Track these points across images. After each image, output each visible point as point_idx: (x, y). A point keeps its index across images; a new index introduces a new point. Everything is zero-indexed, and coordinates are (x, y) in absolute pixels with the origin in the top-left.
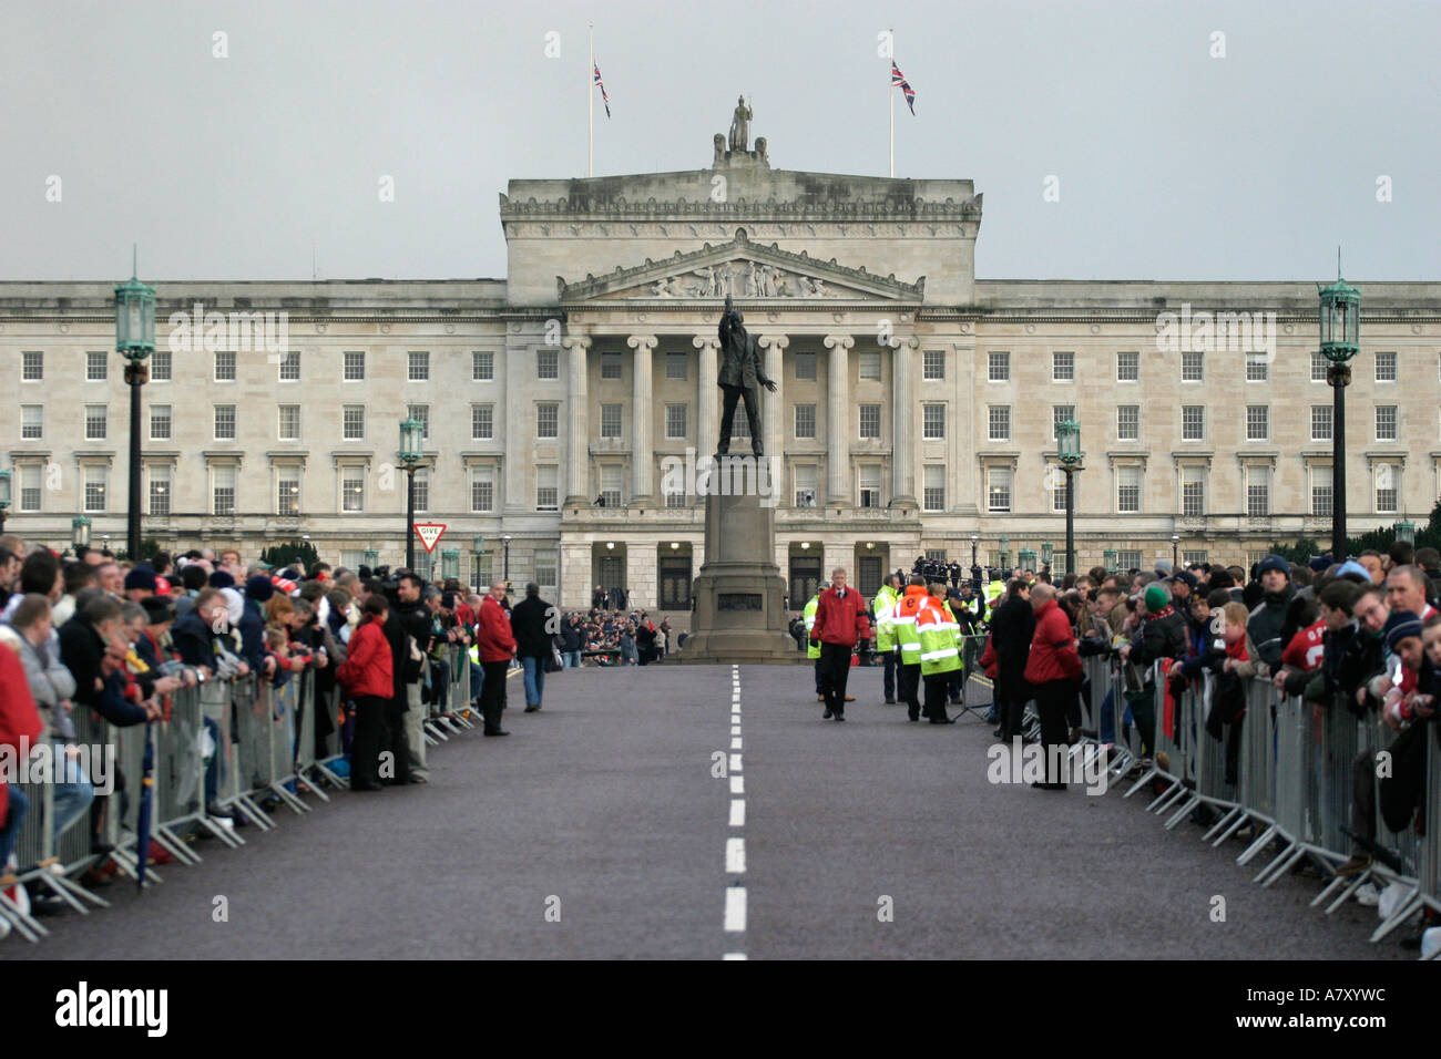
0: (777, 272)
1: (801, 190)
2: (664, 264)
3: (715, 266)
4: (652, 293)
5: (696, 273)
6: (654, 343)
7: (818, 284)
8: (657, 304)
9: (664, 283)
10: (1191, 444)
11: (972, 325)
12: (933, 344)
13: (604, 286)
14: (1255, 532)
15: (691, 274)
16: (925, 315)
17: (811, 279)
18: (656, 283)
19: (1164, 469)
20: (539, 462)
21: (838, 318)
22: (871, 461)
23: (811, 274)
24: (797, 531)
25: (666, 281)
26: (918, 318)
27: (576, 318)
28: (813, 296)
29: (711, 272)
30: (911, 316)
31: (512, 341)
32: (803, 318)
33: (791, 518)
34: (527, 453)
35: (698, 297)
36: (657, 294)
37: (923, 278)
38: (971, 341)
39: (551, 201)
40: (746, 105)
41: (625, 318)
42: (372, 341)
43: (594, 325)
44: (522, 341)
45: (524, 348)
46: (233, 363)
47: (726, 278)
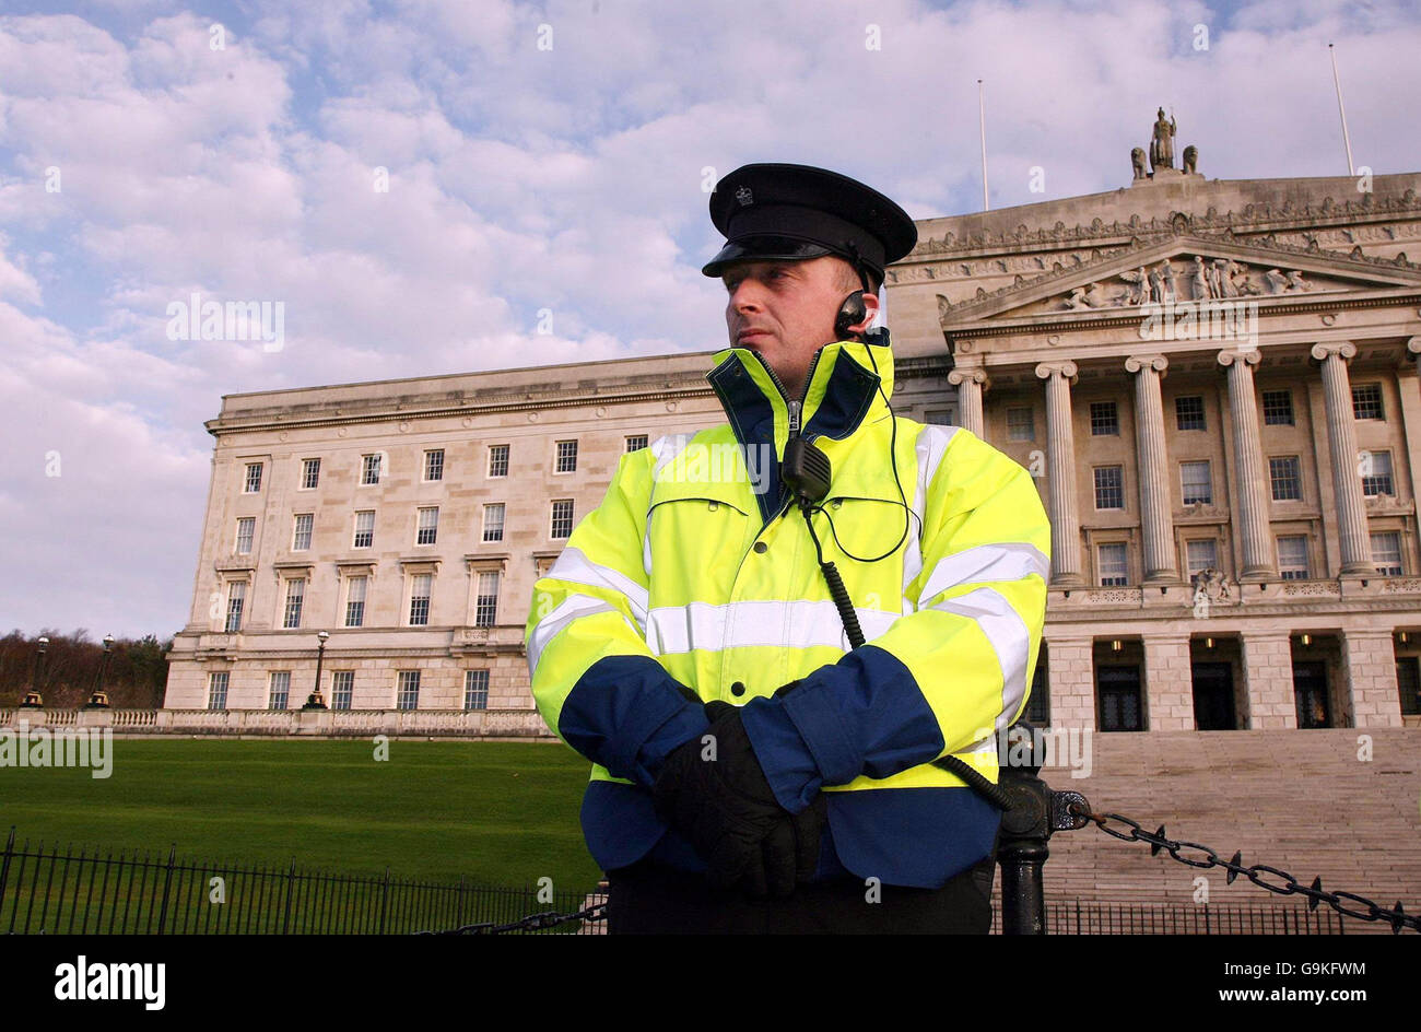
0: (1235, 267)
1: (1248, 200)
3: (1149, 267)
4: (1066, 307)
5: (1124, 276)
6: (1072, 370)
7: (1295, 276)
8: (1073, 318)
9: (1082, 292)
13: (999, 302)
15: (1117, 280)
18: (1069, 295)
21: (1328, 320)
24: (1301, 614)
25: (1083, 290)
27: (966, 347)
28: (1289, 292)
29: (1143, 274)
33: (1290, 597)
35: (1128, 306)
36: (1072, 307)
39: (936, 239)
40: (1167, 118)
41: (1032, 341)
43: (989, 353)
47: (1165, 280)
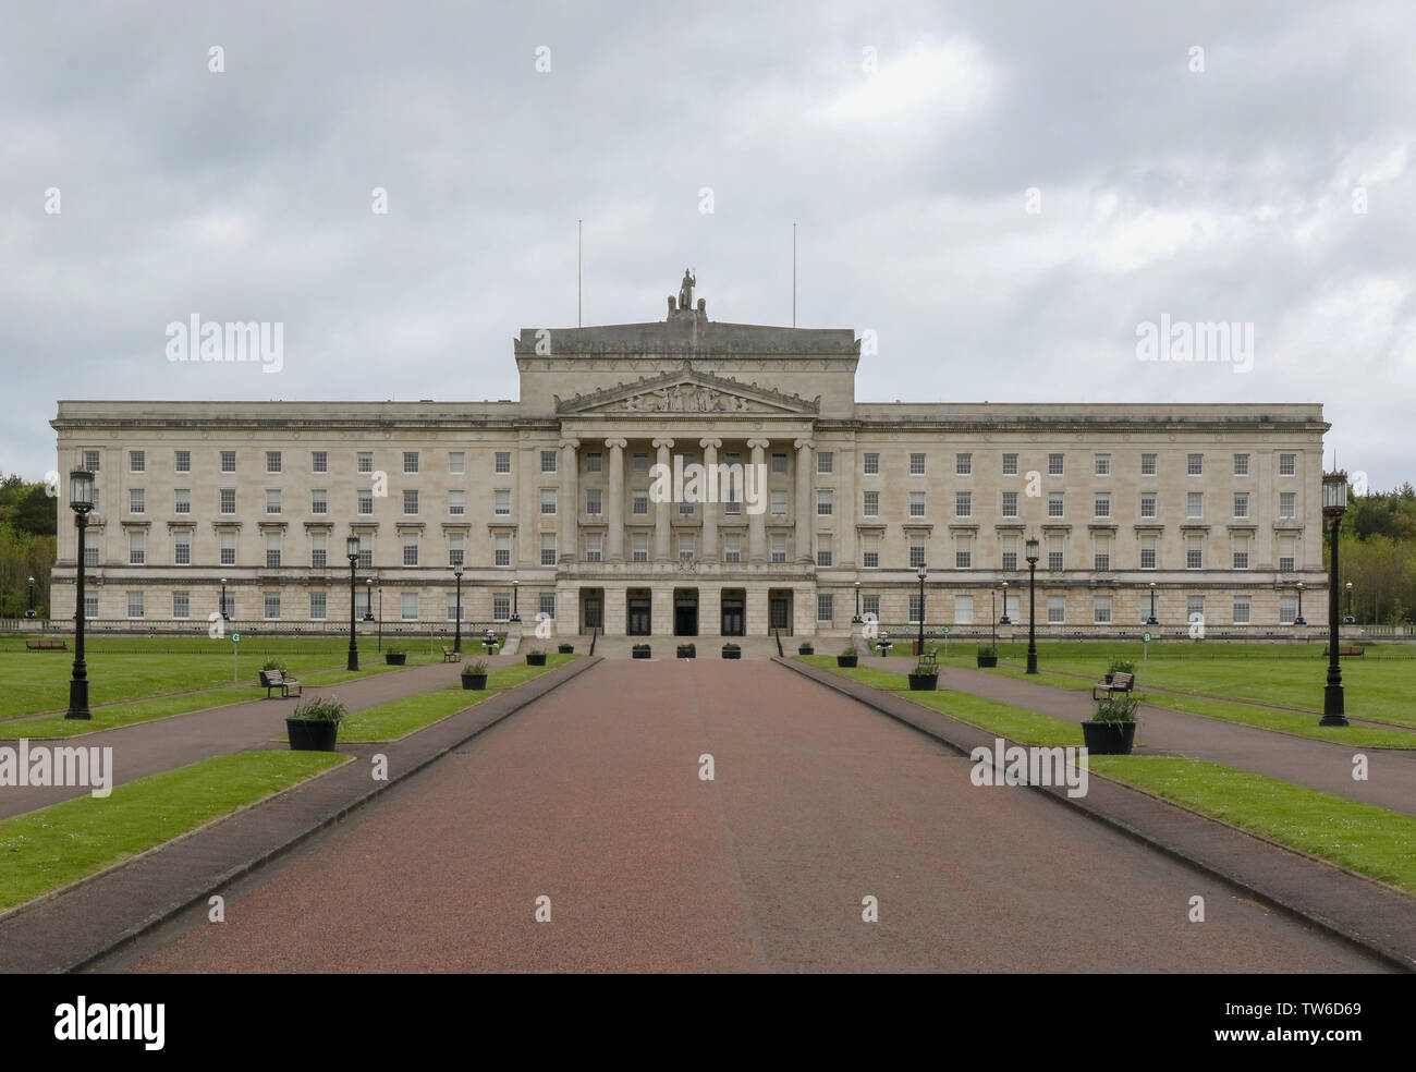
2: (632, 387)
10: (1009, 520)
11: (853, 434)
12: (827, 447)
14: (1054, 582)
16: (820, 427)
17: (738, 398)
19: (989, 538)
20: (543, 531)
22: (780, 531)
23: (739, 395)
26: (816, 429)
30: (810, 426)
31: (523, 444)
32: (733, 426)
34: (533, 524)
37: (820, 396)
38: (852, 445)
42: (426, 444)
44: (530, 444)
45: (532, 449)
46: (325, 460)
